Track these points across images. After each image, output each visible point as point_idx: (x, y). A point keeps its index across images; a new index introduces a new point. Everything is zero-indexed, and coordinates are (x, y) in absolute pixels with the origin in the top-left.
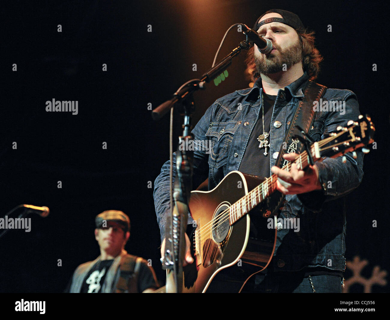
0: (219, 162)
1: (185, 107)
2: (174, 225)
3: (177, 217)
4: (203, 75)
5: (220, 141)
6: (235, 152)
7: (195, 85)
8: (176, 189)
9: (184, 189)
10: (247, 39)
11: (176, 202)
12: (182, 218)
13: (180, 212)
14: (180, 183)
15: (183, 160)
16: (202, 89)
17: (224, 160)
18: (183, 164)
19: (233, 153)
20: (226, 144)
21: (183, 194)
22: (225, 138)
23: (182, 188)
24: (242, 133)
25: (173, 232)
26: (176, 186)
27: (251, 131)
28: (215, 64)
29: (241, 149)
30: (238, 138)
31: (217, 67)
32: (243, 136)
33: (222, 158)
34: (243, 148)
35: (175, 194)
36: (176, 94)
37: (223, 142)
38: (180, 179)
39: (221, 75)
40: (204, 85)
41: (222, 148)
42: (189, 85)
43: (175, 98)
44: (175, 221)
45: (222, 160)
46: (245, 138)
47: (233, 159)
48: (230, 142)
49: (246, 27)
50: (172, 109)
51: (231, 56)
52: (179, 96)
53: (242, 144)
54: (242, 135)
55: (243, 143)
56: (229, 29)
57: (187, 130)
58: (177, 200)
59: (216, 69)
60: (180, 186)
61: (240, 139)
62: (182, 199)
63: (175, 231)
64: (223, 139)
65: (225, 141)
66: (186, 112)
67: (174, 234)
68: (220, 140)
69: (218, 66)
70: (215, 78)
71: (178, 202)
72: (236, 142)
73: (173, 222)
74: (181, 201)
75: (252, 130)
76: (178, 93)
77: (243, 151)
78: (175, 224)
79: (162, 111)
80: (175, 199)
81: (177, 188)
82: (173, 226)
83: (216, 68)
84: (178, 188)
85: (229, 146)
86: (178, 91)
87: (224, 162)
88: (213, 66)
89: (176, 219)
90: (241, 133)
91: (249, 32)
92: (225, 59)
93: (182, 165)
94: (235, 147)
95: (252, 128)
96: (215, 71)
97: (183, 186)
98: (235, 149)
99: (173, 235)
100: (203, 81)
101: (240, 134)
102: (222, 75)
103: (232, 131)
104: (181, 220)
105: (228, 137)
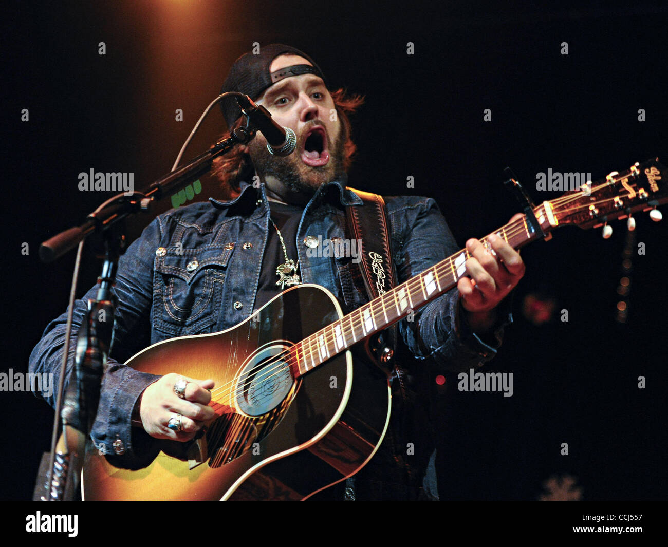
0: (189, 325)
1: (106, 244)
2: (55, 471)
3: (62, 457)
4: (152, 185)
5: (193, 281)
6: (235, 299)
7: (133, 202)
8: (68, 402)
9: (84, 404)
10: (248, 124)
11: (64, 427)
12: (72, 459)
13: (70, 447)
14: (78, 391)
15: (89, 346)
16: (144, 211)
17: (202, 320)
18: (89, 354)
19: (232, 302)
20: (207, 288)
21: (80, 412)
22: (203, 276)
23: (80, 401)
24: (243, 263)
25: (51, 485)
26: (70, 395)
27: (261, 258)
28: (178, 166)
29: (248, 293)
30: (237, 273)
31: (181, 173)
32: (248, 269)
33: (200, 316)
34: (251, 290)
35: (66, 411)
36: (92, 215)
37: (201, 283)
38: (78, 381)
39: (187, 188)
40: (150, 204)
41: (199, 295)
42: (120, 201)
43: (90, 222)
44: (59, 463)
45: (198, 320)
46: (252, 271)
47: (232, 315)
48: (217, 284)
49: (249, 100)
50: (81, 244)
51: (212, 154)
52: (98, 220)
53: (247, 283)
54: (245, 267)
55: (250, 281)
56: (214, 101)
57: (105, 288)
58: (68, 424)
59: (179, 176)
60: (77, 396)
61: (242, 274)
62: (77, 422)
63: (56, 484)
64: (200, 279)
65: (204, 282)
66: (107, 254)
67: (53, 489)
68: (191, 281)
69: (183, 169)
70: (174, 193)
71: (69, 428)
72: (233, 281)
73: (54, 465)
74: (75, 427)
75: (262, 255)
76: (96, 214)
77: (253, 296)
78: (58, 470)
79: (59, 247)
80: (64, 421)
81: (70, 399)
82: (53, 473)
83: (178, 174)
84: (72, 399)
85: (216, 291)
86: (98, 210)
87: (203, 324)
88: (173, 170)
89: (60, 460)
90: (241, 264)
91: (254, 110)
92: (200, 158)
93: (86, 356)
94: (235, 290)
95: (263, 252)
96: (176, 179)
97: (83, 398)
98: (234, 293)
99: (51, 491)
100: (149, 197)
101: (239, 265)
102: (189, 188)
103: (219, 261)
104: (71, 463)
105: (211, 274)
